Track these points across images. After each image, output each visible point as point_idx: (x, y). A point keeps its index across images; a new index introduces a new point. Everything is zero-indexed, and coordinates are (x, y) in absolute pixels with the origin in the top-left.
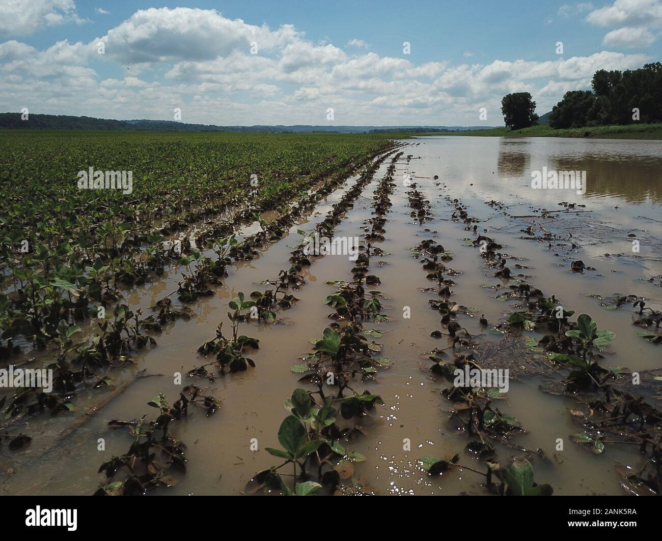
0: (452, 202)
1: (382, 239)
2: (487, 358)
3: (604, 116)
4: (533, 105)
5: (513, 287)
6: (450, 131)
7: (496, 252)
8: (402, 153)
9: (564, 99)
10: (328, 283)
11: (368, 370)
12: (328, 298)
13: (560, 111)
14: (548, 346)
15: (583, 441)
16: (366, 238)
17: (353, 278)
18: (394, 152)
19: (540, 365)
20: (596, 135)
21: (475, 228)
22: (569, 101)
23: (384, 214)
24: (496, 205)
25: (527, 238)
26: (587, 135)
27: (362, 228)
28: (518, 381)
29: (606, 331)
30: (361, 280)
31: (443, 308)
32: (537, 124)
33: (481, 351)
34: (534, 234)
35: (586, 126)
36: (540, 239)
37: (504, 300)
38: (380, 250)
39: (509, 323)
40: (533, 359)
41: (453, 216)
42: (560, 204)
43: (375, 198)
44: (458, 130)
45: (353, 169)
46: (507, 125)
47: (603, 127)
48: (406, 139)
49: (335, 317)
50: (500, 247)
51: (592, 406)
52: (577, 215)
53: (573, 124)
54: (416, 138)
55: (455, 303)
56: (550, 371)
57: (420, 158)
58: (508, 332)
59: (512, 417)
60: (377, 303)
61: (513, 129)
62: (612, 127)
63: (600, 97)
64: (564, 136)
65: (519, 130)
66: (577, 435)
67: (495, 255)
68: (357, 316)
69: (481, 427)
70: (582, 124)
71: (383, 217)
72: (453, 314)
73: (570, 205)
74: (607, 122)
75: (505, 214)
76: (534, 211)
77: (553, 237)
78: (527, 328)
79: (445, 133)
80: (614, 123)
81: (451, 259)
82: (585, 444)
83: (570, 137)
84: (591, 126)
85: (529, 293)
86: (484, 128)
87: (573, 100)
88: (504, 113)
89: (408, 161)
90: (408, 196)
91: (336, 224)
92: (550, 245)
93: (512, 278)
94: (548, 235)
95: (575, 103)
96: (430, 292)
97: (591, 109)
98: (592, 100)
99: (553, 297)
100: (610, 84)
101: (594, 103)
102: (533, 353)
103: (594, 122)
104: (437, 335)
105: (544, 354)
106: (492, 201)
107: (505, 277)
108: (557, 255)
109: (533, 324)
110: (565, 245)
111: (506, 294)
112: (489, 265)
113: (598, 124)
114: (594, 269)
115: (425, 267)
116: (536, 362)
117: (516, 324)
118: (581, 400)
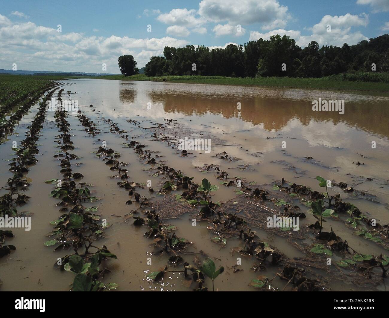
0: (107, 121)
1: (73, 148)
2: (160, 210)
3: (171, 70)
4: (135, 63)
5: (159, 168)
6: (89, 76)
7: (143, 149)
8: (63, 90)
9: (151, 60)
10: (47, 182)
11: (98, 232)
12: (52, 192)
13: (149, 67)
14: (186, 197)
15: (217, 241)
16: (61, 149)
17: (64, 176)
18: (57, 89)
19: (185, 208)
20: (169, 80)
21: (127, 136)
22: (154, 62)
23: (68, 131)
24: (132, 122)
25: (156, 140)
26: (164, 80)
27: (56, 141)
28: (179, 219)
29: (214, 185)
30: (70, 177)
31: (127, 186)
32: (138, 73)
33: (156, 207)
34: (158, 138)
35: (162, 75)
36: (162, 140)
37: (157, 176)
38: (75, 156)
39: (164, 189)
40: (182, 205)
41: (111, 130)
42: (165, 120)
43: (57, 121)
44: (94, 75)
45: (32, 101)
46: (122, 73)
47: (171, 77)
48: (61, 80)
49: (62, 204)
50: (144, 146)
51: (215, 222)
52: (175, 125)
53: (157, 74)
54: (68, 80)
55: (133, 183)
56: (191, 210)
57: (76, 93)
58: (166, 193)
59: (184, 238)
60: (88, 190)
61: (126, 76)
62: (176, 77)
63: (168, 60)
64: (153, 80)
65: (129, 77)
66: (214, 238)
67: (143, 152)
68: (77, 200)
69: (171, 247)
70: (161, 74)
71: (67, 133)
72: (134, 189)
73: (170, 120)
74: (173, 74)
75: (139, 127)
76: (154, 125)
77: (167, 139)
78: (173, 189)
79: (86, 77)
80: (176, 74)
81: (119, 156)
82: (218, 242)
83: (156, 81)
84: (165, 75)
85: (168, 170)
86: (109, 75)
87: (155, 61)
88: (120, 66)
89: (69, 95)
90: (78, 118)
91: (36, 141)
92: (168, 143)
93: (156, 163)
94: (165, 137)
95: (156, 63)
96: (115, 178)
97: (164, 67)
98: (164, 62)
99: (180, 171)
100: (172, 54)
101: (166, 64)
102: (181, 202)
103: (166, 73)
104: (129, 203)
105: (186, 202)
106: (130, 120)
107: (152, 163)
108: (173, 148)
109: (176, 187)
110: (175, 142)
111: (157, 172)
112: (142, 157)
113: (168, 75)
114: (192, 153)
115: (107, 163)
116: (184, 207)
117: (168, 188)
118: (209, 221)
